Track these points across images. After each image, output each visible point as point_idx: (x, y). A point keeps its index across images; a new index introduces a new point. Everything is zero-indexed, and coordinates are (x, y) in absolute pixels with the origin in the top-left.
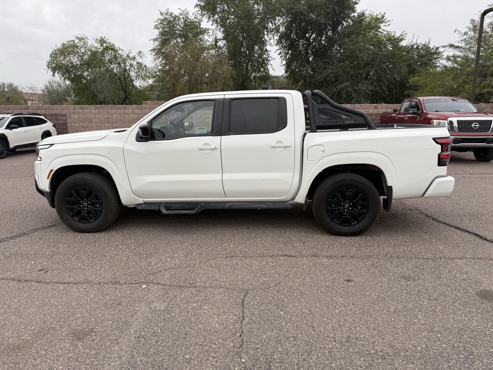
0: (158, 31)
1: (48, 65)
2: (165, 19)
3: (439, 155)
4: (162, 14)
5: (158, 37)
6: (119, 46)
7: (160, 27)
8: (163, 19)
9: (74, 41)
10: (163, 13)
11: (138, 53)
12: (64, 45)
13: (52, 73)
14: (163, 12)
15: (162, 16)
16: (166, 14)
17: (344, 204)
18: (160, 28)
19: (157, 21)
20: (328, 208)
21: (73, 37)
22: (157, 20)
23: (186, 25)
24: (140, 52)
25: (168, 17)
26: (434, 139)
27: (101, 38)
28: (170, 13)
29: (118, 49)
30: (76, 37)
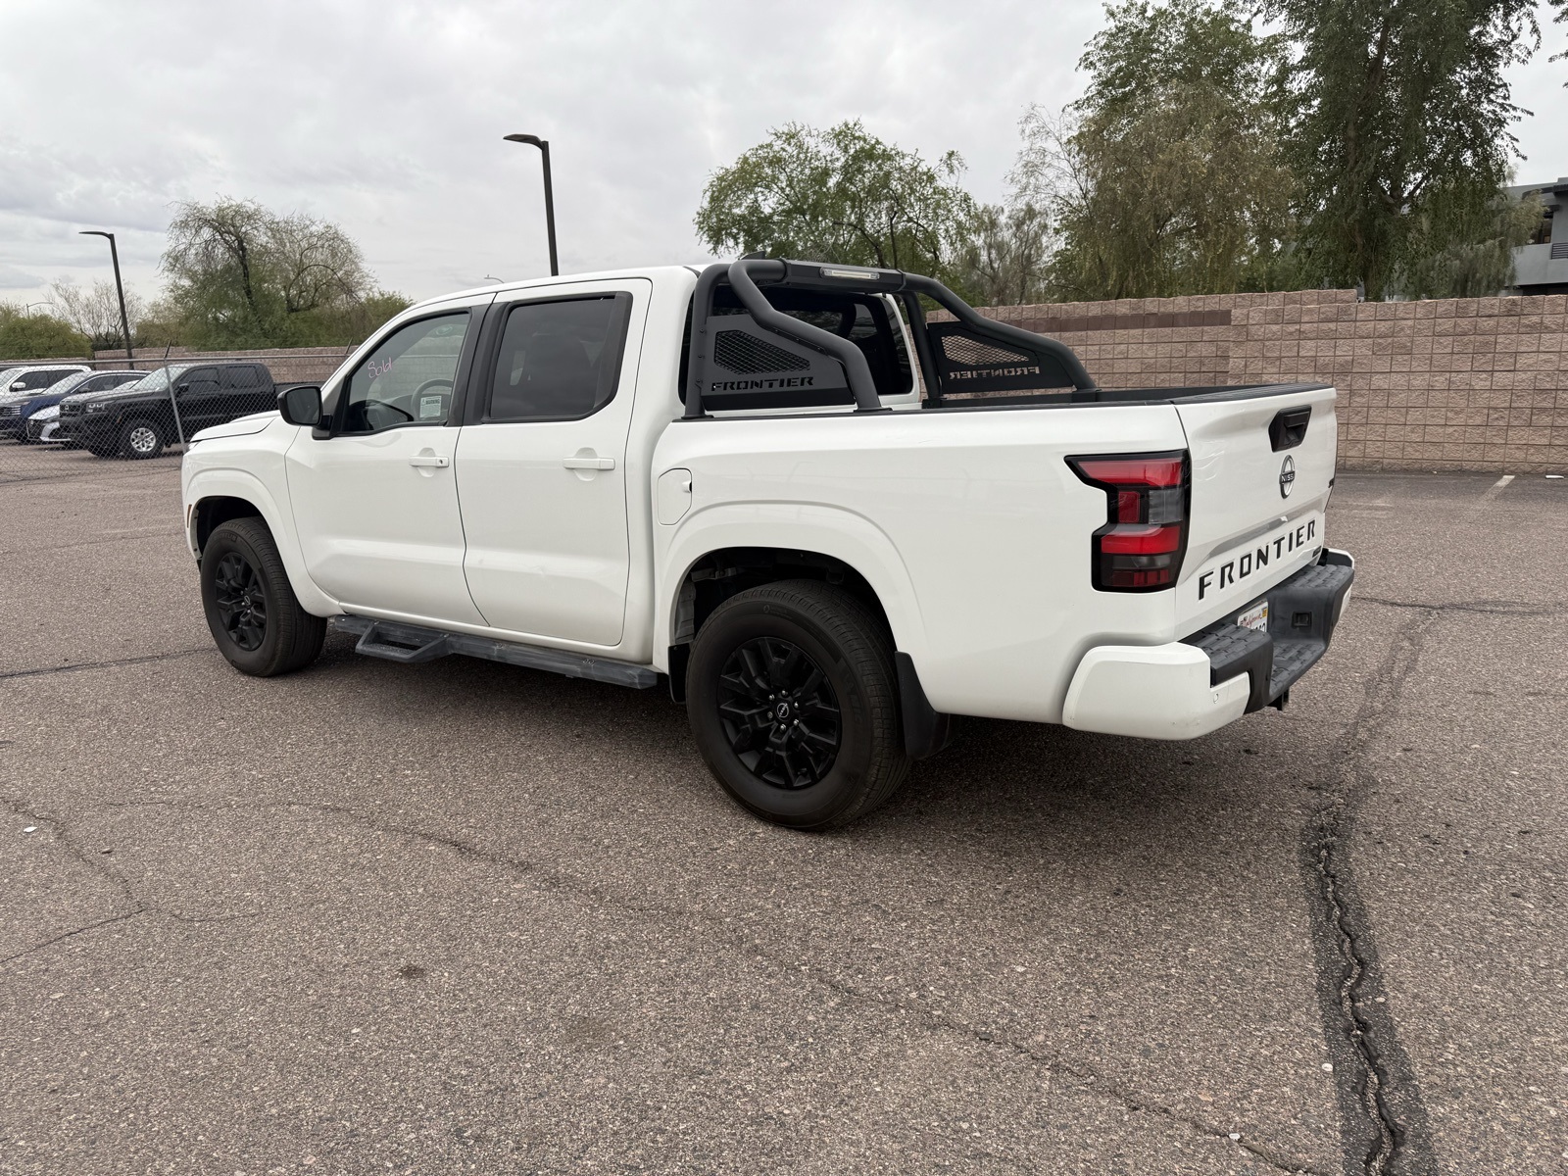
0: (1092, 72)
1: (700, 223)
2: (1121, 29)
3: (1097, 539)
4: (1112, 15)
5: (1090, 94)
6: (895, 145)
7: (1100, 60)
8: (1114, 30)
9: (770, 145)
10: (1116, 11)
11: (945, 156)
12: (745, 160)
13: (711, 246)
14: (1118, 7)
15: (1111, 19)
16: (1125, 11)
17: (777, 701)
18: (1098, 64)
19: (1094, 42)
20: (722, 707)
21: (768, 135)
22: (1095, 39)
23: (1192, 37)
24: (951, 155)
25: (1131, 19)
26: (1073, 462)
27: (846, 125)
28: (1139, 4)
29: (893, 152)
30: (776, 134)
